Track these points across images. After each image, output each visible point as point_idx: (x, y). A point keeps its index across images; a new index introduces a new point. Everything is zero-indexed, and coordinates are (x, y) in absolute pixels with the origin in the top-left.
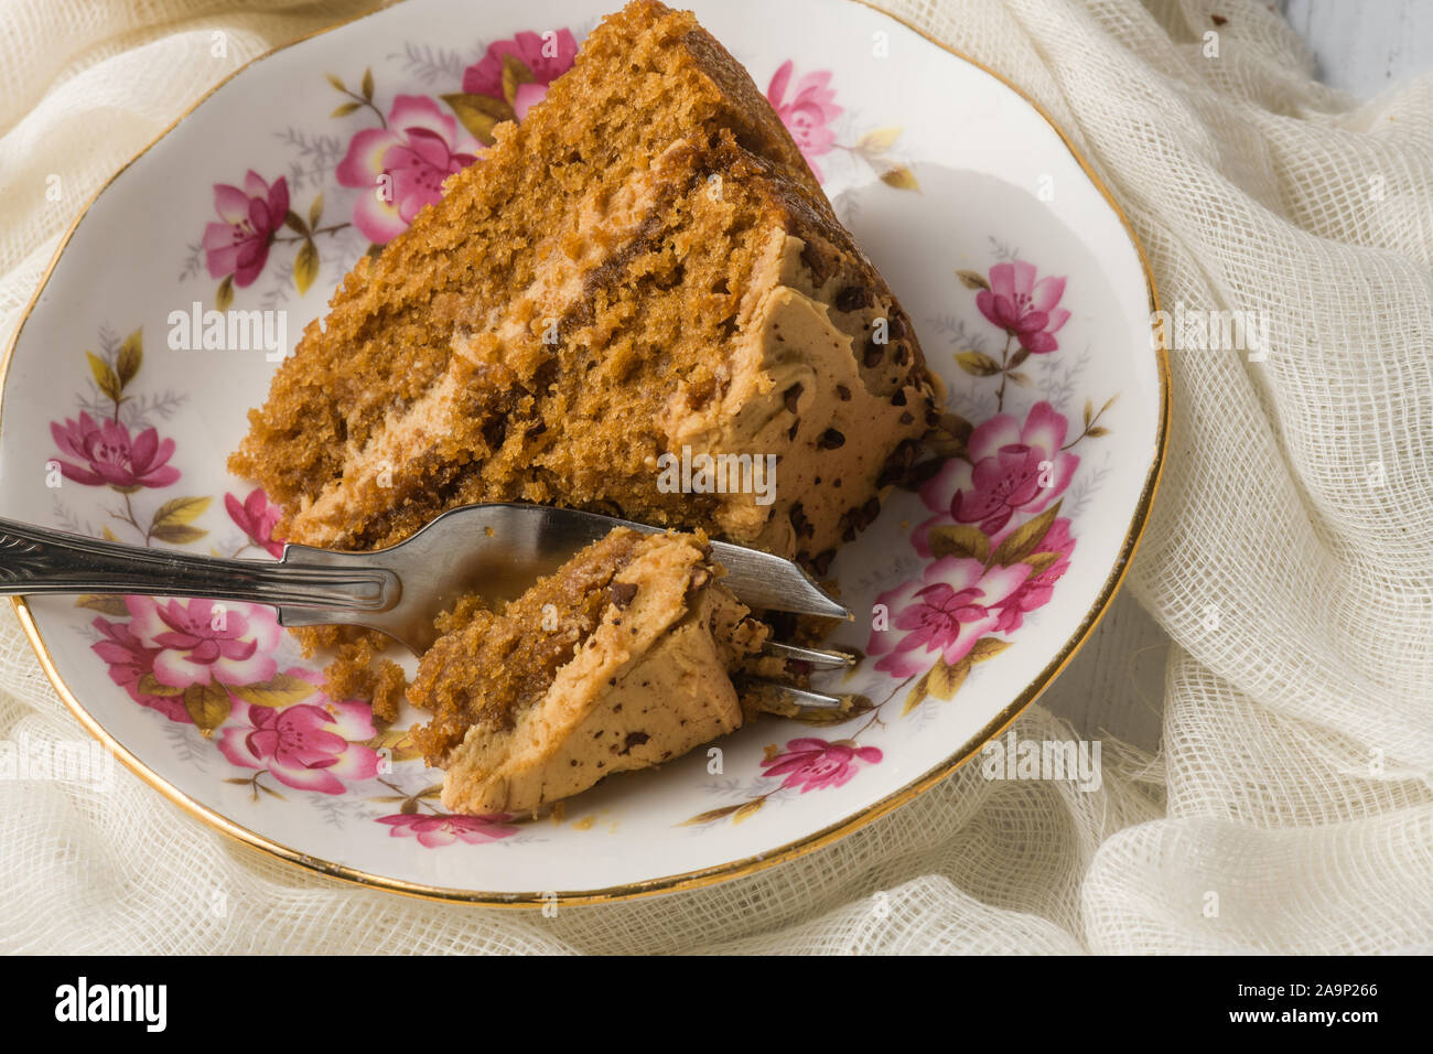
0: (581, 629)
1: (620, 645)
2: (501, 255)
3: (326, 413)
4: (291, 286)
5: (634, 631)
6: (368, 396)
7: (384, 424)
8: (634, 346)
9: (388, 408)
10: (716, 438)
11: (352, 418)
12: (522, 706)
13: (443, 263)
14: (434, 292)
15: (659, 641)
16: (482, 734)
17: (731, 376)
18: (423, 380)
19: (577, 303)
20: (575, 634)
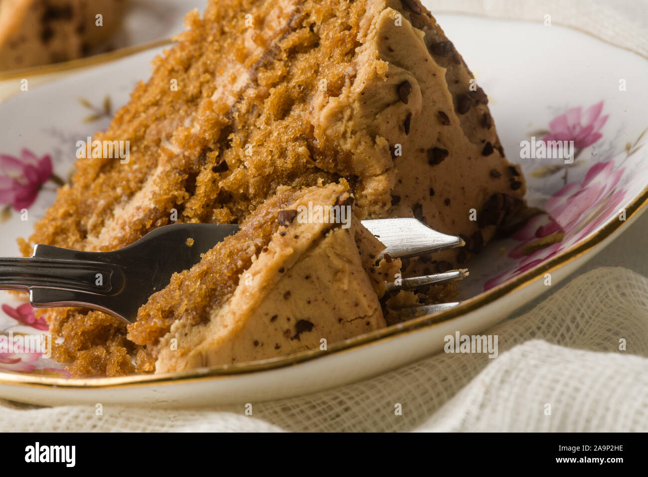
0: (256, 245)
1: (286, 246)
2: (192, 89)
3: (73, 228)
5: (297, 237)
7: (113, 214)
8: (286, 89)
9: (116, 205)
11: (91, 222)
13: (152, 110)
14: (147, 126)
16: (184, 326)
18: (141, 178)
19: (246, 84)
20: (253, 248)
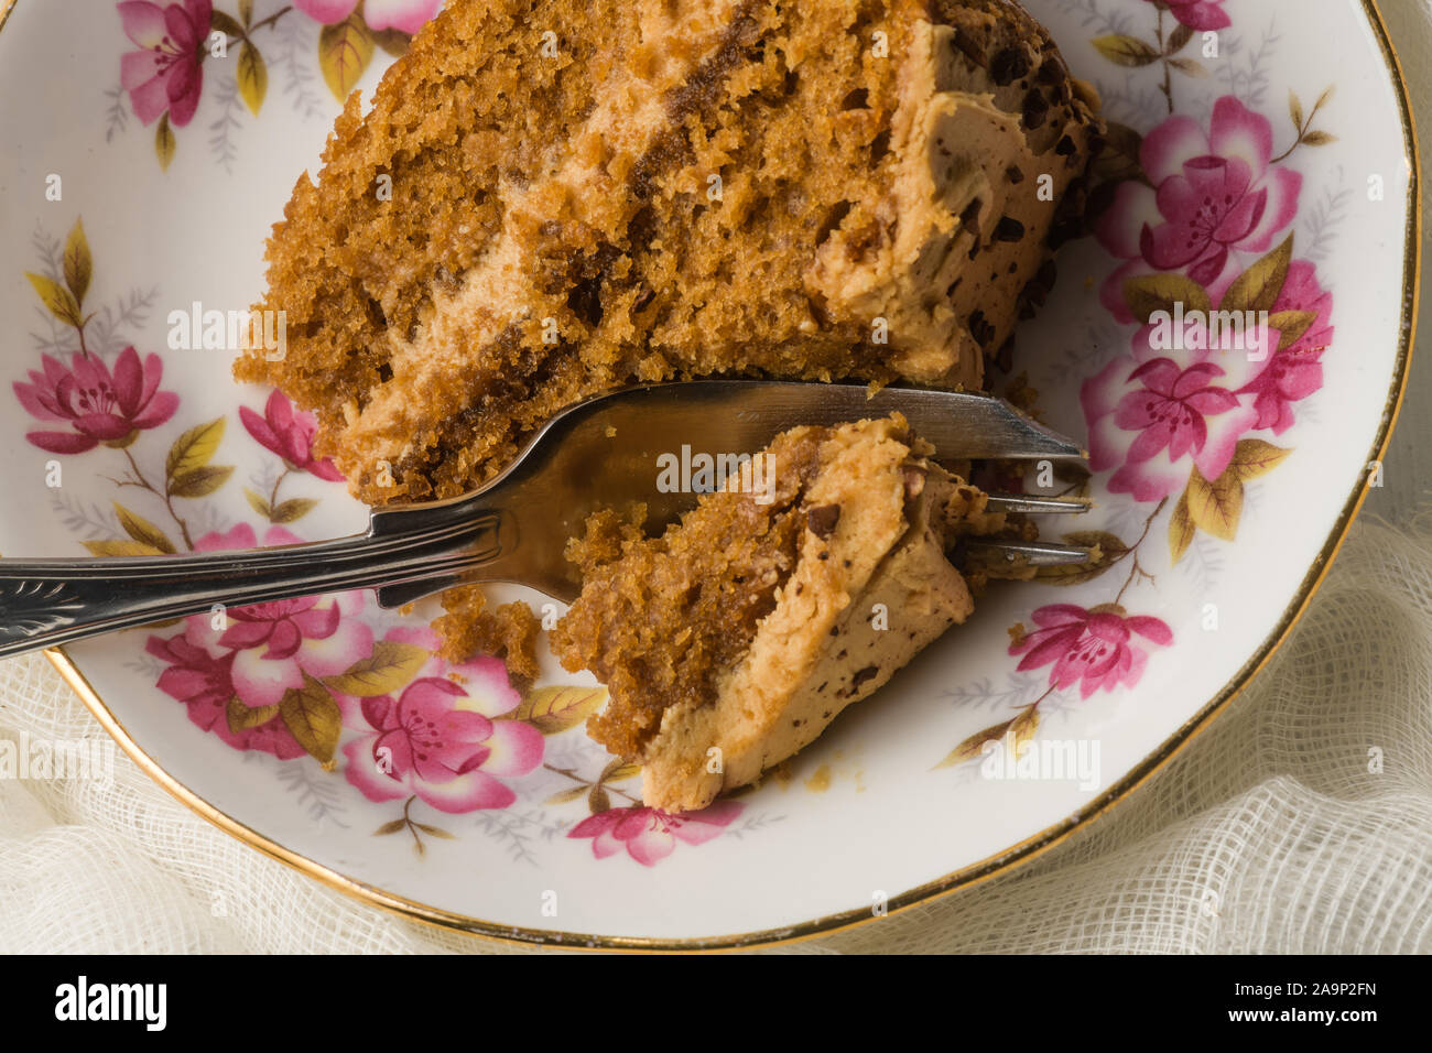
0: (778, 569)
1: (835, 586)
3: (349, 294)
4: (240, 107)
5: (848, 564)
6: (404, 272)
7: (432, 305)
8: (753, 182)
9: (433, 284)
10: (892, 292)
11: (388, 301)
12: (721, 671)
13: (464, 94)
14: (461, 133)
15: (881, 567)
16: (681, 717)
17: (897, 215)
18: (475, 246)
19: (663, 132)
20: (773, 577)
